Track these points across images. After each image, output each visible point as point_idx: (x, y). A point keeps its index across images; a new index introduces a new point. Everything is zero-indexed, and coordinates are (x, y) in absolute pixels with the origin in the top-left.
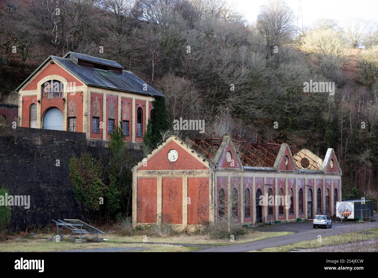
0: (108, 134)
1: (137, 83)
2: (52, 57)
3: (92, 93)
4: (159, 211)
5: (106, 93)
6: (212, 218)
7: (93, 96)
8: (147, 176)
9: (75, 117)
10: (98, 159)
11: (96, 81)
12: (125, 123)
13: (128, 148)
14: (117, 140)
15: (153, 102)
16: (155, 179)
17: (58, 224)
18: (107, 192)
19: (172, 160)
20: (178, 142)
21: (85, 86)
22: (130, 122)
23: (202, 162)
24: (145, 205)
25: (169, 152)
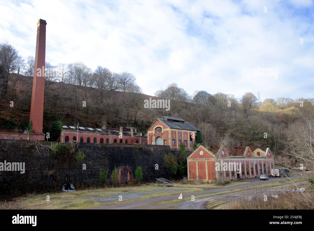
0: (179, 146)
1: (190, 126)
2: (158, 119)
3: (172, 131)
4: (197, 174)
5: (177, 131)
6: (217, 177)
7: (172, 132)
8: (192, 161)
9: (166, 140)
10: (175, 155)
11: (173, 126)
12: (185, 141)
13: (187, 150)
14: (182, 148)
15: (196, 133)
16: (195, 162)
17: (157, 180)
18: (179, 167)
19: (201, 155)
20: (203, 148)
21: (169, 128)
22: (187, 141)
23: (212, 155)
24: (192, 172)
25: (200, 151)
